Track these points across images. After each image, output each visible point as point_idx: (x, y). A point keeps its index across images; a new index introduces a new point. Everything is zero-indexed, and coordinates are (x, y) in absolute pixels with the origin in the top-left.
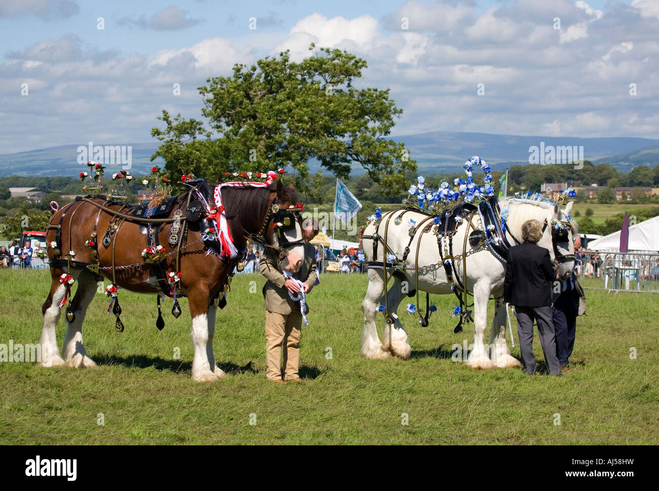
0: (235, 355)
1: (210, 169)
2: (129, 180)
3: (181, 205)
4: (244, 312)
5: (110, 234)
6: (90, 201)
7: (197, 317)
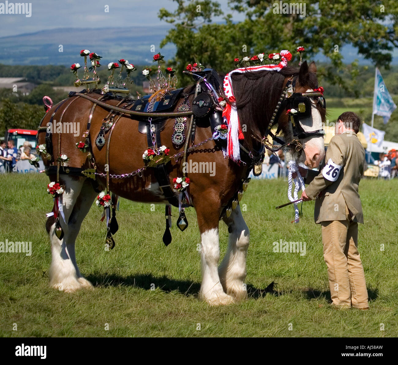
0: (255, 275)
1: (227, 58)
2: (129, 71)
3: (186, 100)
4: (267, 224)
5: (104, 133)
6: (86, 96)
7: (206, 232)
